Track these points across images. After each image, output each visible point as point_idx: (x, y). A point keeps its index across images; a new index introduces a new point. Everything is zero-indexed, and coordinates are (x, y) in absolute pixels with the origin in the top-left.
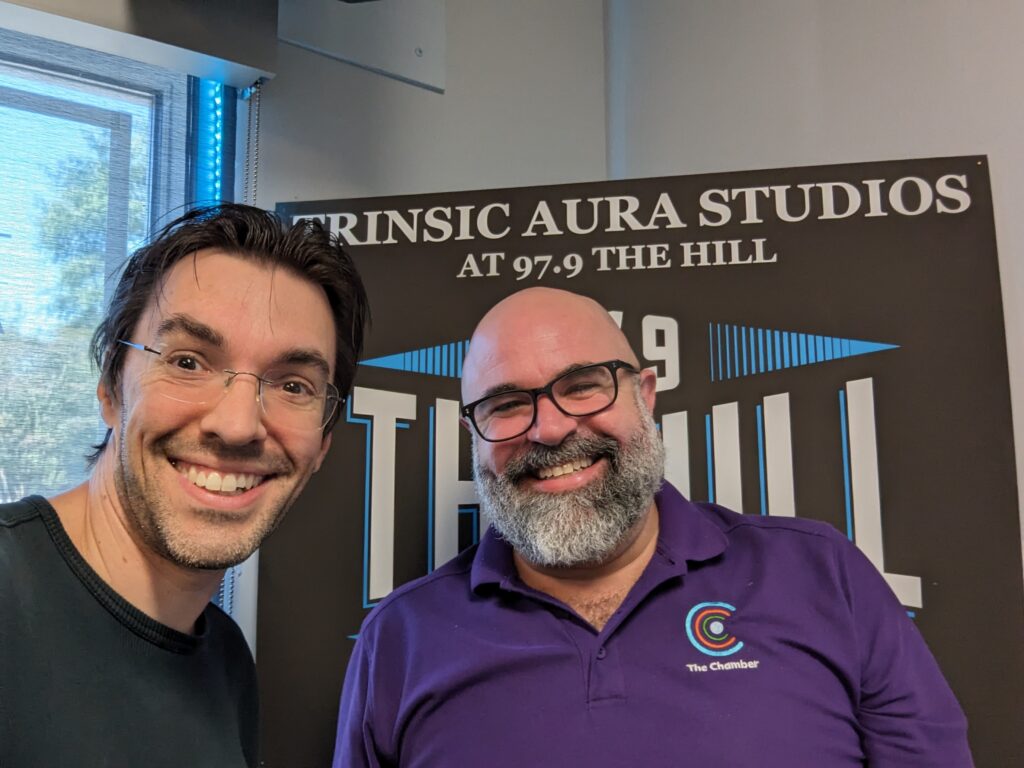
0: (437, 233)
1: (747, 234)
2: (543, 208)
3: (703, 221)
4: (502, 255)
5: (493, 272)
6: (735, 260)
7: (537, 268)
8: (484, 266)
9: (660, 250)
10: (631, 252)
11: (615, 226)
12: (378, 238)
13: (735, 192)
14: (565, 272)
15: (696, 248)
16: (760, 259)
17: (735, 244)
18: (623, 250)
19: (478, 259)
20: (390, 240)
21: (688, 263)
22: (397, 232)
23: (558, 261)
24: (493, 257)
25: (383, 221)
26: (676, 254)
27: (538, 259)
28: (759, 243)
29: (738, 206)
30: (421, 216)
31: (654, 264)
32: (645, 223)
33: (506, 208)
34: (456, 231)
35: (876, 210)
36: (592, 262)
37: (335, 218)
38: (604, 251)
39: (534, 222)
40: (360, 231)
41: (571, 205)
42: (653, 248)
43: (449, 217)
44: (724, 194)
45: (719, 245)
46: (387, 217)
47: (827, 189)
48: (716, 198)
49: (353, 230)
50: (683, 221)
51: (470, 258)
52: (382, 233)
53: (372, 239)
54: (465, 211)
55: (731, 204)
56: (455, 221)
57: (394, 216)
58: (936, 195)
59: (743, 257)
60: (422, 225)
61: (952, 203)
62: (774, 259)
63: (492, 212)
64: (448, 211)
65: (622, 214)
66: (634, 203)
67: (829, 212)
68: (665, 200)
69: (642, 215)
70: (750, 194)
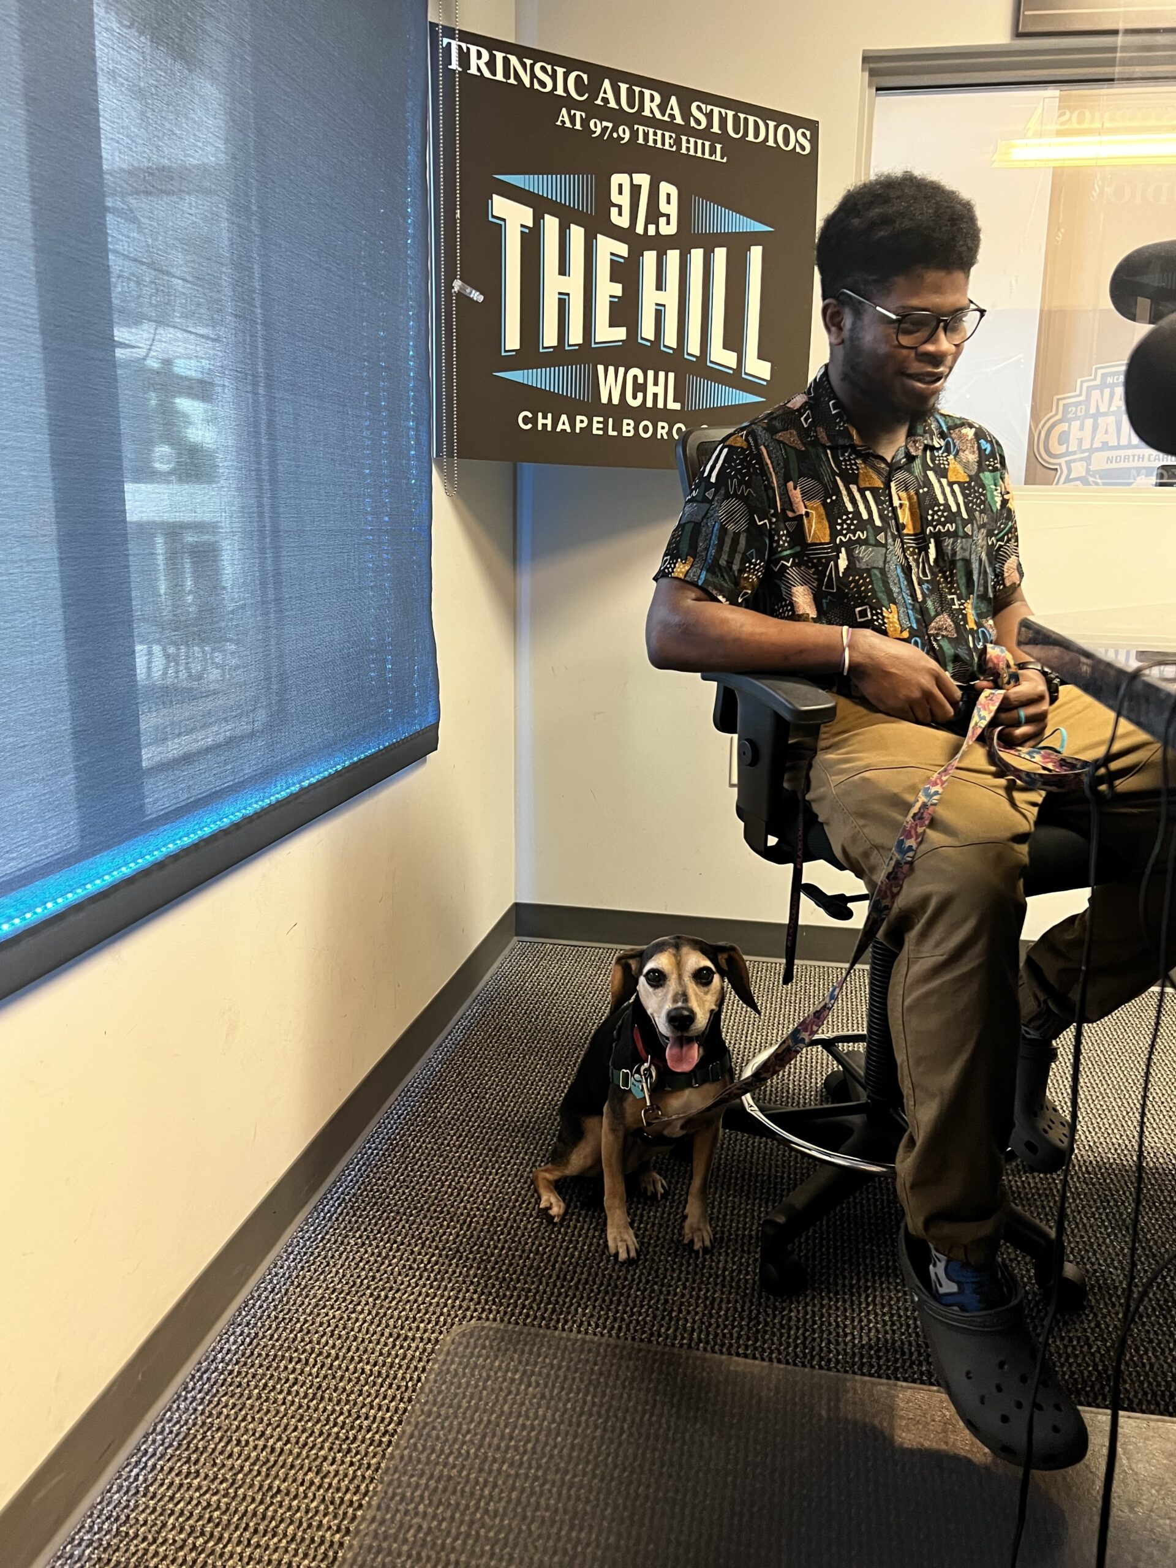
0: (543, 84)
1: (713, 138)
2: (607, 84)
3: (693, 124)
4: (584, 115)
5: (578, 127)
6: (707, 156)
7: (605, 129)
8: (572, 119)
9: (671, 137)
10: (655, 134)
11: (647, 113)
12: (504, 77)
13: (709, 107)
14: (620, 138)
15: (688, 142)
16: (718, 159)
17: (707, 144)
18: (651, 131)
19: (569, 113)
20: (512, 81)
21: (684, 151)
22: (517, 76)
23: (615, 129)
24: (578, 114)
25: (506, 61)
26: (678, 142)
27: (605, 124)
28: (719, 146)
29: (709, 116)
30: (532, 66)
31: (667, 147)
32: (664, 115)
33: (585, 77)
34: (555, 88)
35: (771, 143)
36: (634, 134)
37: (473, 49)
38: (641, 128)
39: (601, 95)
40: (491, 65)
41: (624, 87)
42: (667, 134)
43: (550, 73)
44: (703, 106)
45: (700, 142)
46: (509, 60)
47: (751, 119)
48: (699, 108)
49: (487, 64)
50: (683, 119)
51: (564, 111)
52: (506, 75)
53: (500, 77)
54: (560, 71)
55: (706, 115)
56: (554, 77)
57: (514, 60)
58: (797, 141)
59: (711, 155)
60: (533, 76)
61: (803, 148)
62: (725, 160)
63: (578, 76)
64: (549, 68)
65: (651, 105)
66: (658, 98)
67: (751, 137)
68: (673, 101)
69: (662, 108)
70: (716, 110)
